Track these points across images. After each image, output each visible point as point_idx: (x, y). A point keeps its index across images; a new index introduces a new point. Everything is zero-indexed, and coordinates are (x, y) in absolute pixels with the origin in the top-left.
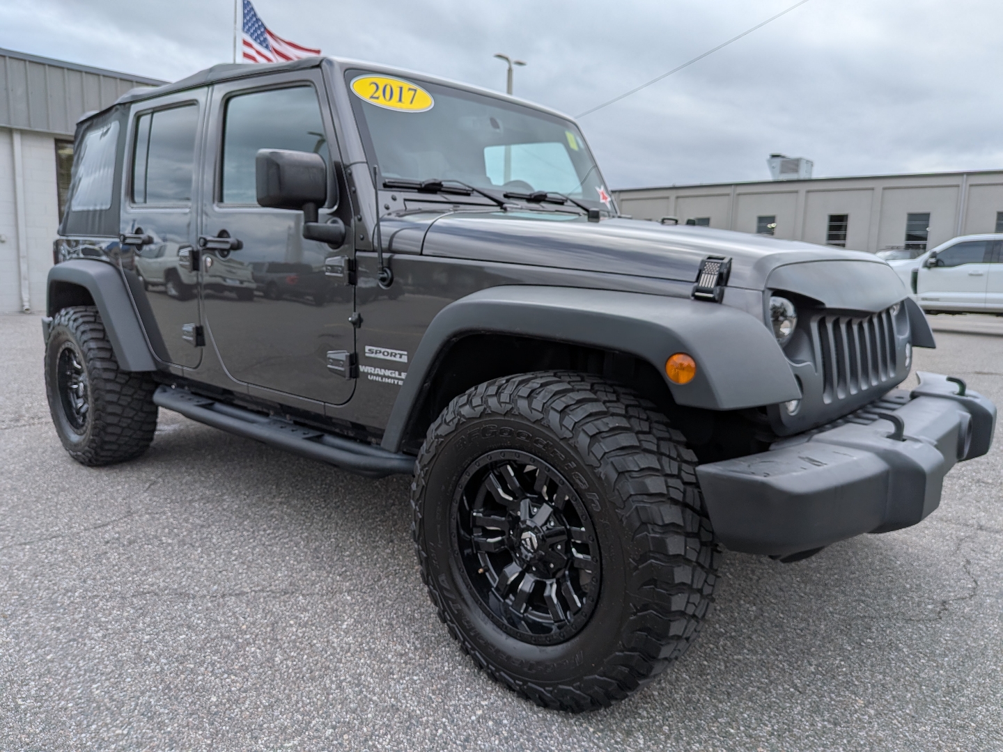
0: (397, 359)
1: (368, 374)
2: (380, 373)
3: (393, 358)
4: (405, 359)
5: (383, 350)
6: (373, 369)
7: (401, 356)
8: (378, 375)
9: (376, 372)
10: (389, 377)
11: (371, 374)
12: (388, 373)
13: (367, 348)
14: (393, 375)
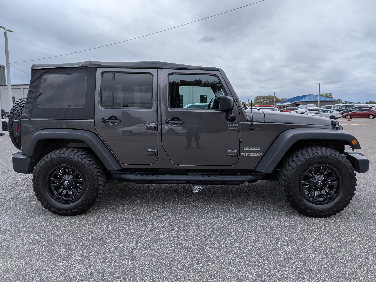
0: (256, 150)
1: (244, 155)
2: (249, 154)
3: (254, 150)
4: (259, 149)
5: (250, 148)
6: (247, 153)
7: (257, 149)
8: (248, 155)
9: (248, 154)
10: (252, 155)
11: (246, 155)
12: (252, 154)
13: (244, 148)
14: (254, 154)
